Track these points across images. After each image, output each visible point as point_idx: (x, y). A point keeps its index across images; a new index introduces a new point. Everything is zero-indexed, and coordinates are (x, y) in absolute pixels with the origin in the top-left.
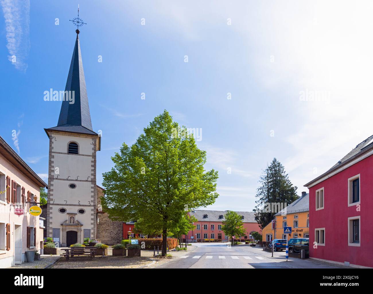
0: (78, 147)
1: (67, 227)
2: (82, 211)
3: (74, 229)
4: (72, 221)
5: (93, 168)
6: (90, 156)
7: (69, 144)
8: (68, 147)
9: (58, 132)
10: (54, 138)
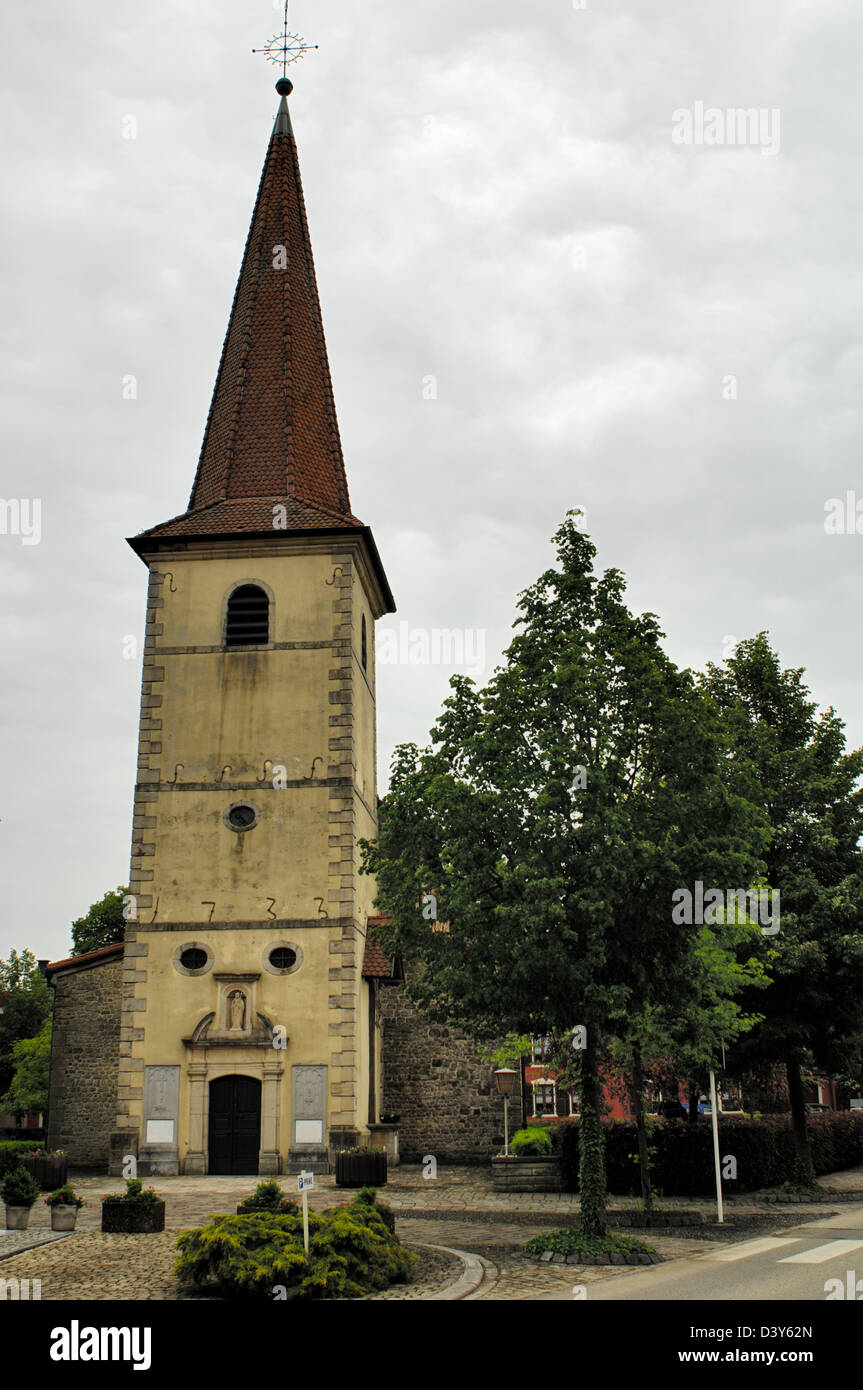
0: (270, 607)
1: (215, 1057)
2: (283, 958)
3: (243, 1064)
4: (237, 1020)
5: (338, 710)
6: (321, 645)
7: (228, 597)
8: (225, 617)
9: (182, 546)
10: (168, 577)
